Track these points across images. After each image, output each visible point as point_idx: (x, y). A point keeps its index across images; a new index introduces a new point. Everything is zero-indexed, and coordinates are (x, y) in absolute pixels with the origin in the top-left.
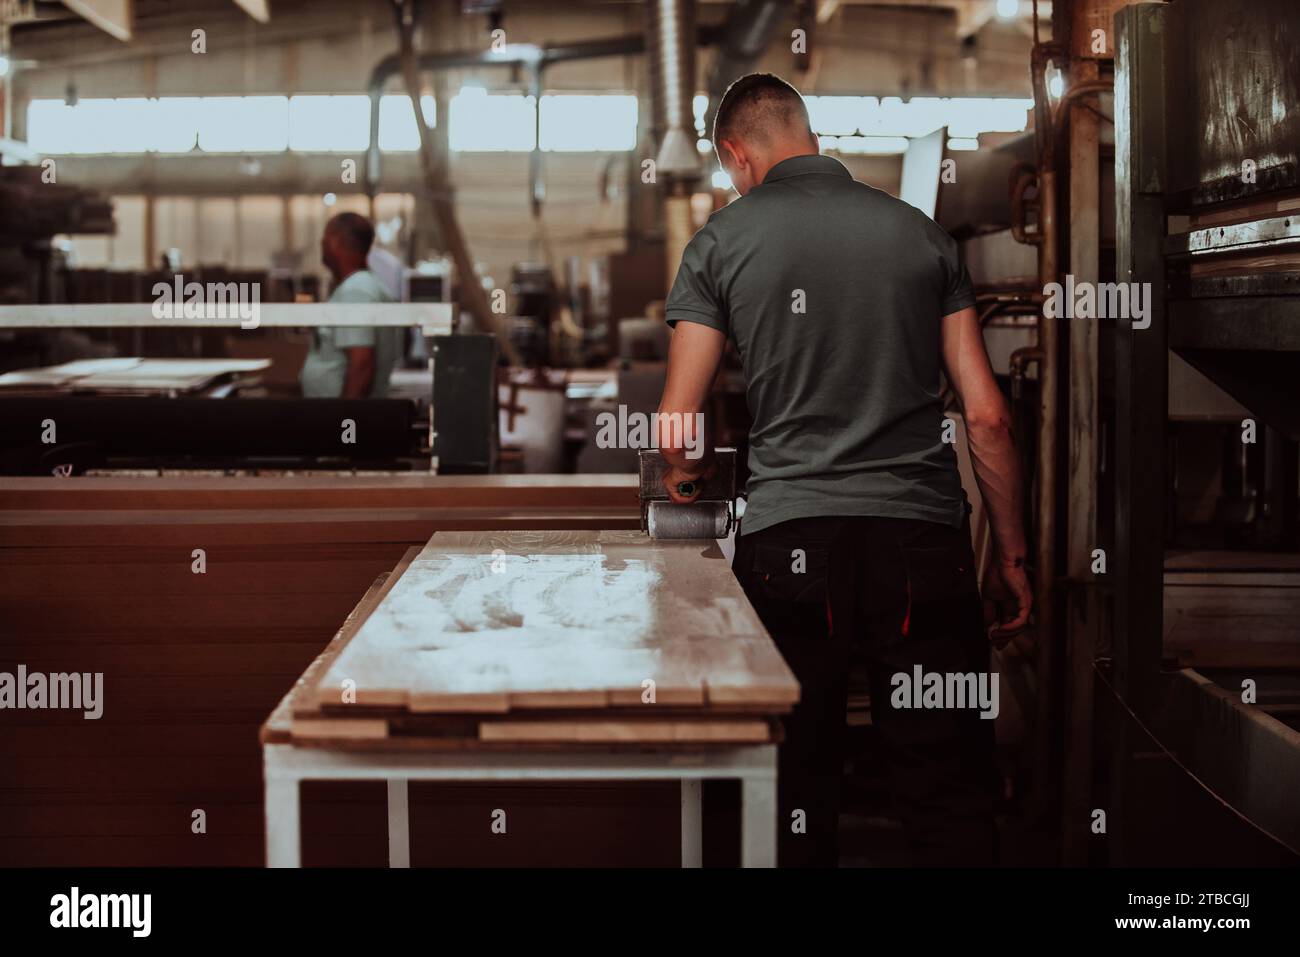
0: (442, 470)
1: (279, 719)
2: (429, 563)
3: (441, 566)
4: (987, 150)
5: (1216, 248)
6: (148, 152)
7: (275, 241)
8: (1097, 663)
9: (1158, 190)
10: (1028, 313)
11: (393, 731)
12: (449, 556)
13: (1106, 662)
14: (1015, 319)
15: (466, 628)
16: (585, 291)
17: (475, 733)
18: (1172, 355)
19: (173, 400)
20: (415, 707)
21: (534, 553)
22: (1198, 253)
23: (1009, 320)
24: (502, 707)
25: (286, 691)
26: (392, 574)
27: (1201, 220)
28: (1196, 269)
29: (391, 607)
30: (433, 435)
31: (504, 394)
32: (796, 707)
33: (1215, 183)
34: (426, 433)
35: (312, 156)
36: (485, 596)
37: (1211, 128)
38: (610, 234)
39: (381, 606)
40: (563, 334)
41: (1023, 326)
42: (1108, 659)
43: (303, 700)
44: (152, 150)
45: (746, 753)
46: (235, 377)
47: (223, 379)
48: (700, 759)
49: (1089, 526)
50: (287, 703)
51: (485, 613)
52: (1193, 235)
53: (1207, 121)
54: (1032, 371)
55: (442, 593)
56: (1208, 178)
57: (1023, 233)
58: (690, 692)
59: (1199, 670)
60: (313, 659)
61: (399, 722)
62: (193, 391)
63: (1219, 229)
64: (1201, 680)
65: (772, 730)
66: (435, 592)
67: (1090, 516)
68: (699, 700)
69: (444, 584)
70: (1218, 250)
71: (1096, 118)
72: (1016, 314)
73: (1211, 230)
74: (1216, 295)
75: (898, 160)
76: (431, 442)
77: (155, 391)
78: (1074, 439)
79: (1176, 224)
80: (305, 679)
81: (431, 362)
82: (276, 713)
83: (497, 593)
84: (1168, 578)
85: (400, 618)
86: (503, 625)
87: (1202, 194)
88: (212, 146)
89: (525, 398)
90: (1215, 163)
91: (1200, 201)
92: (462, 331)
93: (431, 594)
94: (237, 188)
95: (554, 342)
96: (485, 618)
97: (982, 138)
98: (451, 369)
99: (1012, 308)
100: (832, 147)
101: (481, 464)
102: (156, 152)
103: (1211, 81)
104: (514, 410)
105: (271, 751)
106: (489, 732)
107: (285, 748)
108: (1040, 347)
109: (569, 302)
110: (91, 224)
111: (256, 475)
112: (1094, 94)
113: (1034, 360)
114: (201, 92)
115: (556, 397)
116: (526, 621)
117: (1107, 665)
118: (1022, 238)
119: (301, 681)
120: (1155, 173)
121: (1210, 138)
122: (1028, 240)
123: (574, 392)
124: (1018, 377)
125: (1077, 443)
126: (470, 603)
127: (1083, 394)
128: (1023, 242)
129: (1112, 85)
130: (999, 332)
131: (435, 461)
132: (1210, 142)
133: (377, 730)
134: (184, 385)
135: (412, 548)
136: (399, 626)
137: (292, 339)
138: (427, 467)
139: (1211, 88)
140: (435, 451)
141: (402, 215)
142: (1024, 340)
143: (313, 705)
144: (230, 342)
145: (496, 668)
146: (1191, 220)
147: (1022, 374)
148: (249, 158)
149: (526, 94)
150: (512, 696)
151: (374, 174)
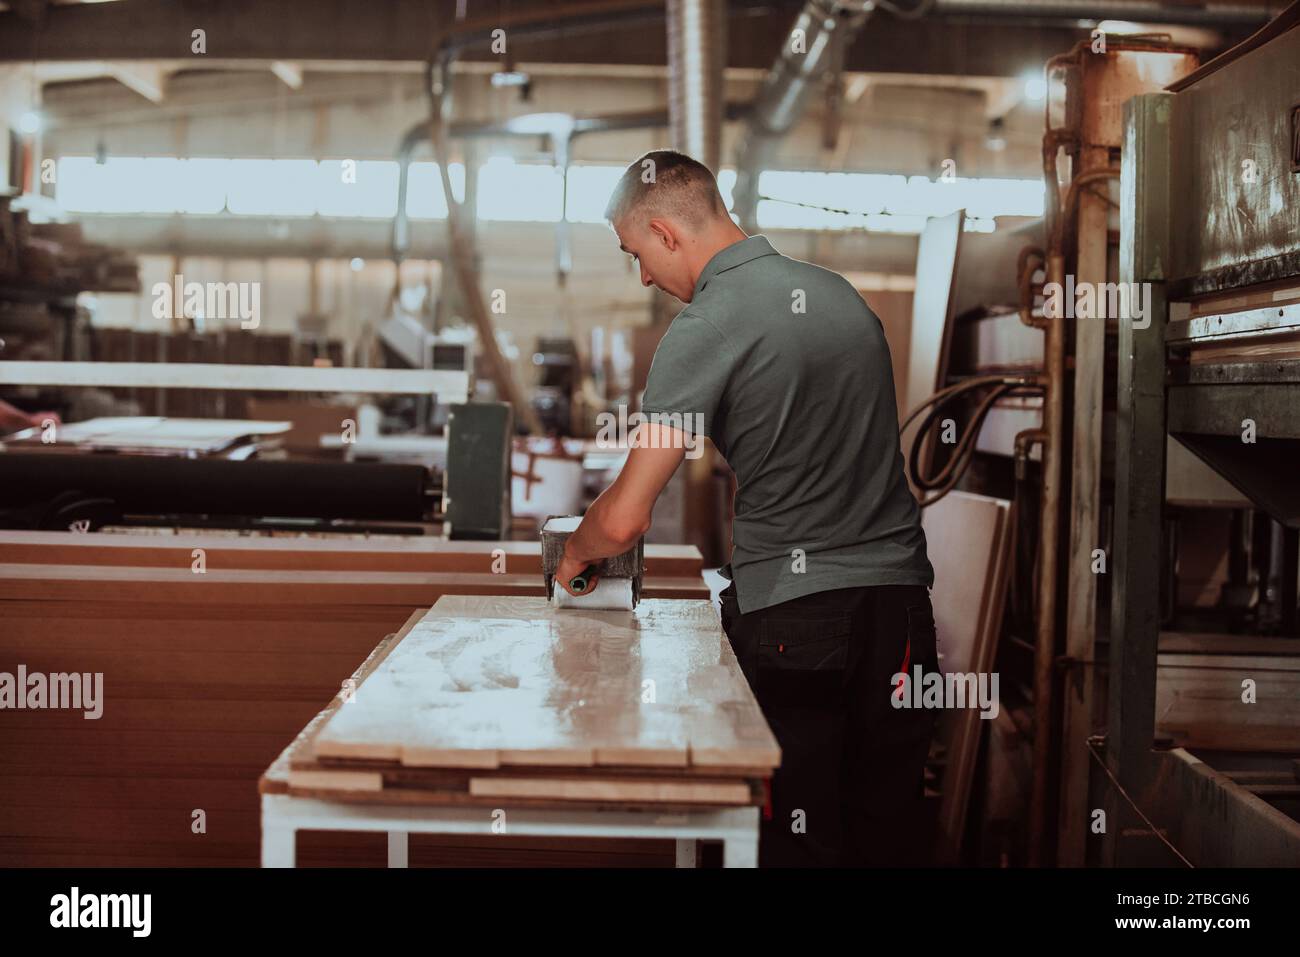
0: (454, 536)
1: (277, 771)
2: (434, 625)
3: (444, 629)
4: (1003, 233)
5: (1214, 335)
6: (177, 214)
7: (301, 305)
8: (1090, 742)
9: (1161, 277)
10: (1036, 395)
11: (387, 784)
12: (452, 619)
13: (1098, 740)
14: (1024, 400)
15: (463, 688)
16: (608, 363)
17: (466, 788)
18: (1171, 440)
19: (193, 461)
20: (409, 760)
21: (536, 618)
22: (1197, 340)
23: (1018, 402)
24: (492, 763)
25: (287, 743)
26: (397, 635)
27: (1201, 308)
28: (1196, 356)
29: (391, 666)
30: (446, 501)
31: (519, 462)
32: (776, 770)
33: (1214, 272)
34: (439, 499)
35: (339, 221)
36: (485, 658)
37: (1212, 218)
38: (635, 307)
39: (382, 665)
40: (585, 405)
41: (1031, 408)
42: (1102, 737)
43: (300, 752)
44: (181, 211)
45: (729, 814)
46: (255, 439)
47: (244, 441)
48: (684, 819)
49: (1089, 606)
50: (287, 754)
51: (484, 674)
52: (1193, 322)
53: (1208, 210)
54: (1036, 453)
55: (443, 654)
56: (1208, 266)
57: (1030, 316)
58: (674, 753)
59: (1190, 750)
60: (315, 715)
61: (393, 776)
62: (212, 453)
63: (1217, 317)
64: (1191, 760)
65: (754, 792)
66: (435, 653)
67: (1089, 596)
68: (683, 762)
69: (446, 646)
70: (1216, 338)
71: (1104, 204)
72: (1025, 396)
73: (1209, 318)
74: (1213, 382)
75: (915, 240)
76: (444, 508)
77: (174, 452)
78: (1076, 519)
79: (1178, 310)
80: (306, 733)
81: (447, 430)
82: (275, 765)
83: (497, 656)
84: (1162, 659)
85: (399, 676)
86: (500, 686)
87: (1202, 282)
88: (242, 208)
89: (542, 468)
90: (1215, 251)
91: (1200, 289)
92: (479, 400)
93: (432, 654)
94: (264, 251)
95: (576, 413)
96: (485, 680)
97: (999, 221)
98: (465, 437)
99: (1020, 390)
100: (859, 225)
101: (493, 531)
102: (185, 213)
103: (1213, 172)
104: (531, 478)
105: (269, 802)
106: (479, 787)
107: (282, 798)
108: (1045, 430)
109: (592, 374)
110: (116, 283)
111: (271, 535)
112: (1104, 181)
113: (1038, 442)
114: (230, 154)
115: (574, 467)
116: (522, 683)
117: (1100, 744)
118: (1030, 322)
119: (301, 736)
120: (1158, 259)
121: (1211, 228)
122: (1035, 323)
123: (591, 463)
124: (1022, 458)
125: (1078, 524)
126: (468, 664)
127: (1086, 477)
128: (1031, 325)
129: (1119, 172)
130: (1008, 413)
131: (447, 527)
132: (1211, 231)
133: (371, 782)
134: (205, 446)
135: (418, 611)
136: (398, 684)
137: (315, 403)
138: (439, 533)
139: (1214, 179)
140: (449, 517)
141: (428, 283)
142: (1031, 421)
143: (309, 758)
144: (252, 404)
145: (489, 726)
146: (1192, 308)
147: (1026, 454)
148: (276, 222)
149: (554, 164)
150: (500, 753)
151: (401, 241)
